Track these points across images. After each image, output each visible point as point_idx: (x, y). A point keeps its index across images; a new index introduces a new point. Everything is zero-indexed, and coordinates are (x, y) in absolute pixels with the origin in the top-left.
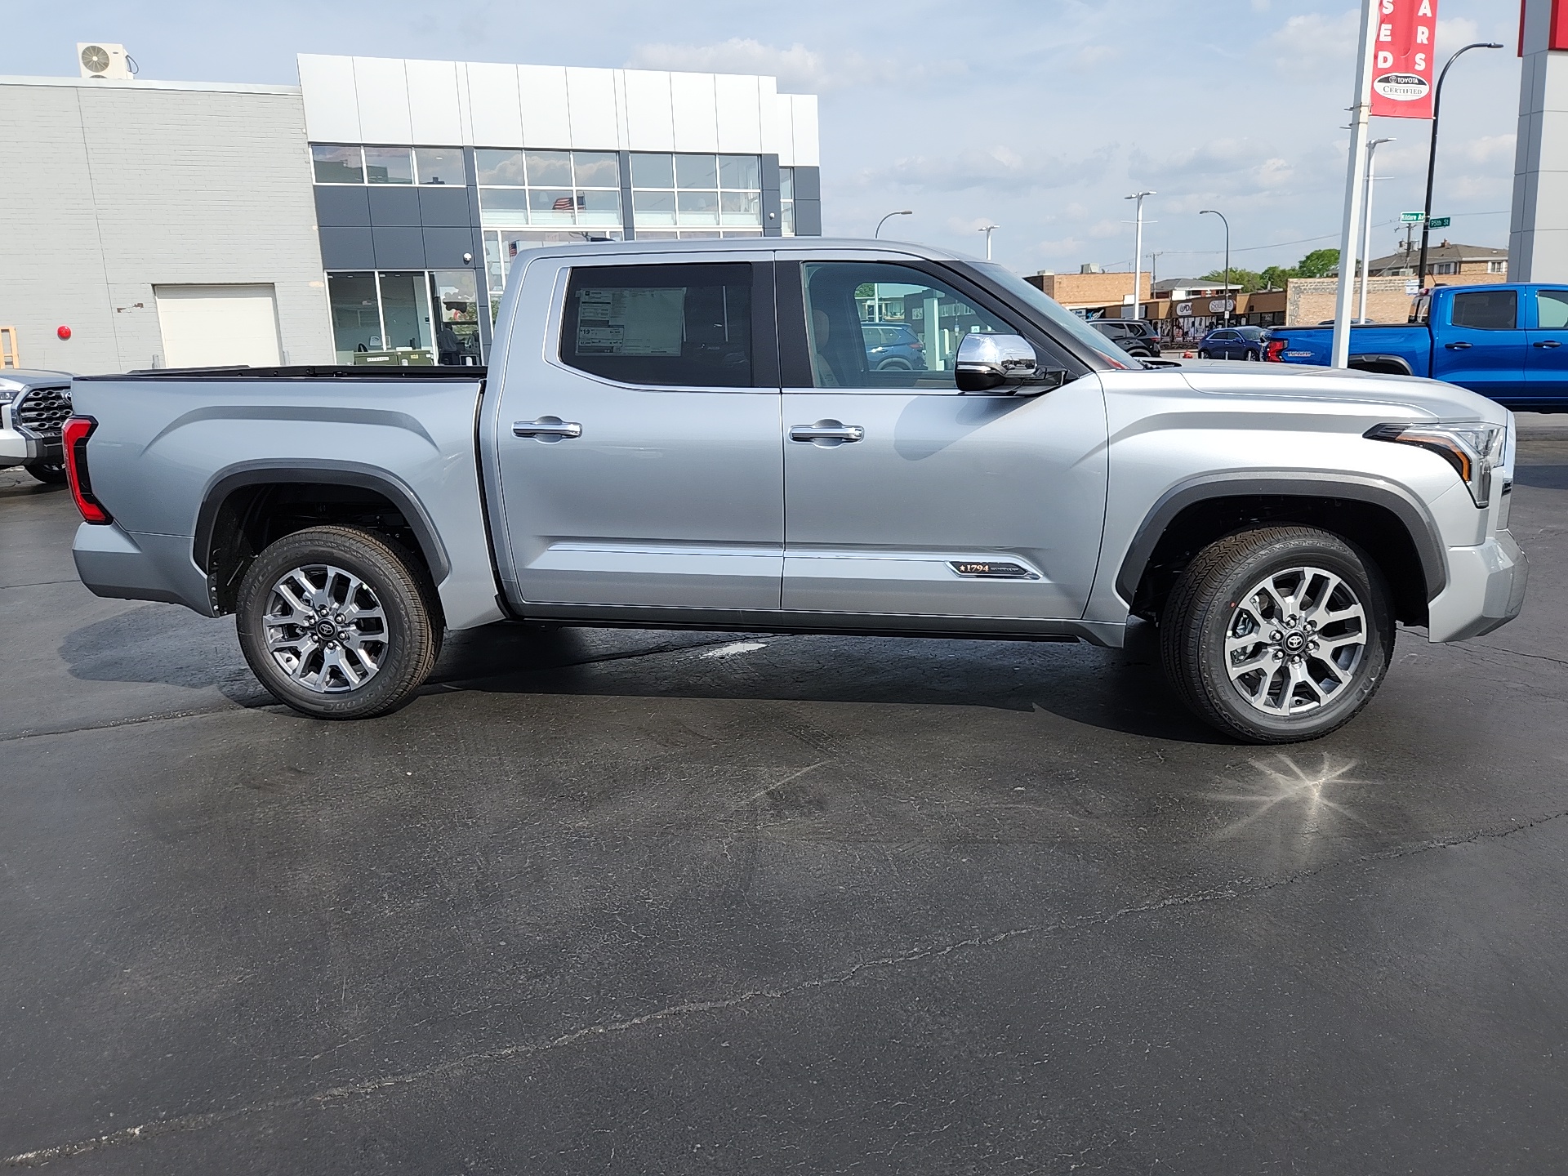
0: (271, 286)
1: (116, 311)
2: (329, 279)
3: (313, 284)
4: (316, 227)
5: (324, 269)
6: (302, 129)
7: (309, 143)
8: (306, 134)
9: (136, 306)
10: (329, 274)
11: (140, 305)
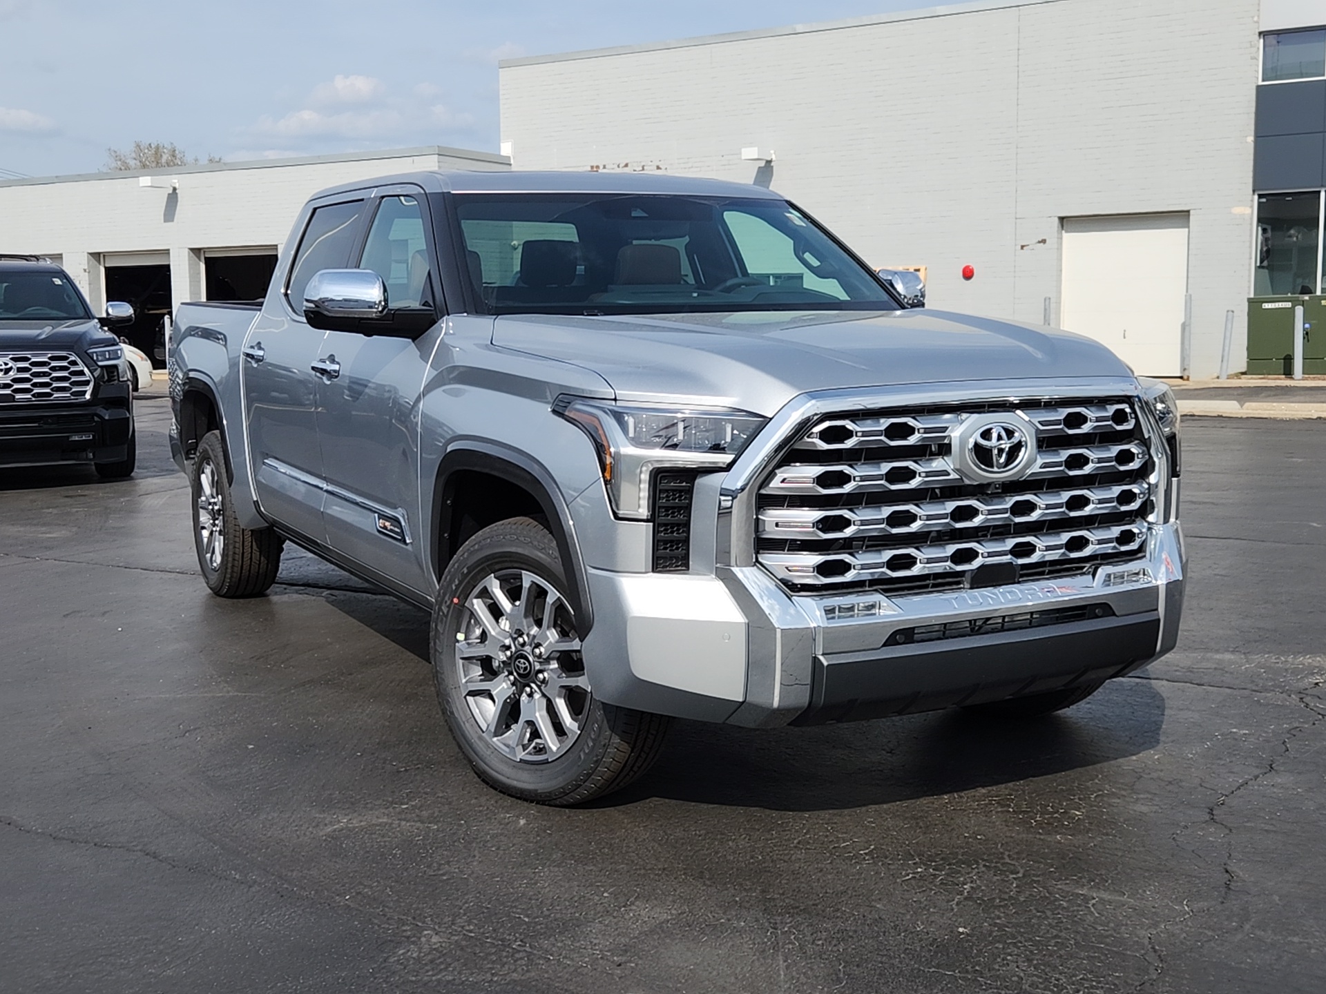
0: (1187, 213)
1: (1020, 247)
2: (1259, 204)
3: (1237, 210)
4: (1251, 139)
5: (1254, 191)
6: (1253, 17)
7: (1260, 33)
8: (1257, 22)
9: (1039, 242)
10: (1260, 196)
11: (1044, 241)
